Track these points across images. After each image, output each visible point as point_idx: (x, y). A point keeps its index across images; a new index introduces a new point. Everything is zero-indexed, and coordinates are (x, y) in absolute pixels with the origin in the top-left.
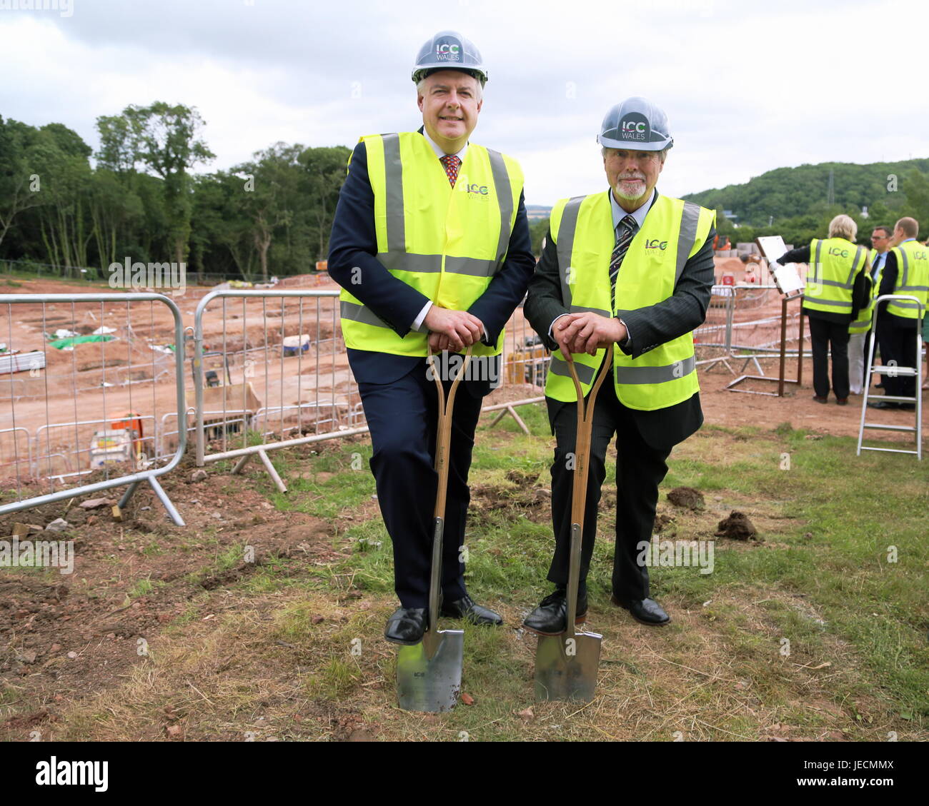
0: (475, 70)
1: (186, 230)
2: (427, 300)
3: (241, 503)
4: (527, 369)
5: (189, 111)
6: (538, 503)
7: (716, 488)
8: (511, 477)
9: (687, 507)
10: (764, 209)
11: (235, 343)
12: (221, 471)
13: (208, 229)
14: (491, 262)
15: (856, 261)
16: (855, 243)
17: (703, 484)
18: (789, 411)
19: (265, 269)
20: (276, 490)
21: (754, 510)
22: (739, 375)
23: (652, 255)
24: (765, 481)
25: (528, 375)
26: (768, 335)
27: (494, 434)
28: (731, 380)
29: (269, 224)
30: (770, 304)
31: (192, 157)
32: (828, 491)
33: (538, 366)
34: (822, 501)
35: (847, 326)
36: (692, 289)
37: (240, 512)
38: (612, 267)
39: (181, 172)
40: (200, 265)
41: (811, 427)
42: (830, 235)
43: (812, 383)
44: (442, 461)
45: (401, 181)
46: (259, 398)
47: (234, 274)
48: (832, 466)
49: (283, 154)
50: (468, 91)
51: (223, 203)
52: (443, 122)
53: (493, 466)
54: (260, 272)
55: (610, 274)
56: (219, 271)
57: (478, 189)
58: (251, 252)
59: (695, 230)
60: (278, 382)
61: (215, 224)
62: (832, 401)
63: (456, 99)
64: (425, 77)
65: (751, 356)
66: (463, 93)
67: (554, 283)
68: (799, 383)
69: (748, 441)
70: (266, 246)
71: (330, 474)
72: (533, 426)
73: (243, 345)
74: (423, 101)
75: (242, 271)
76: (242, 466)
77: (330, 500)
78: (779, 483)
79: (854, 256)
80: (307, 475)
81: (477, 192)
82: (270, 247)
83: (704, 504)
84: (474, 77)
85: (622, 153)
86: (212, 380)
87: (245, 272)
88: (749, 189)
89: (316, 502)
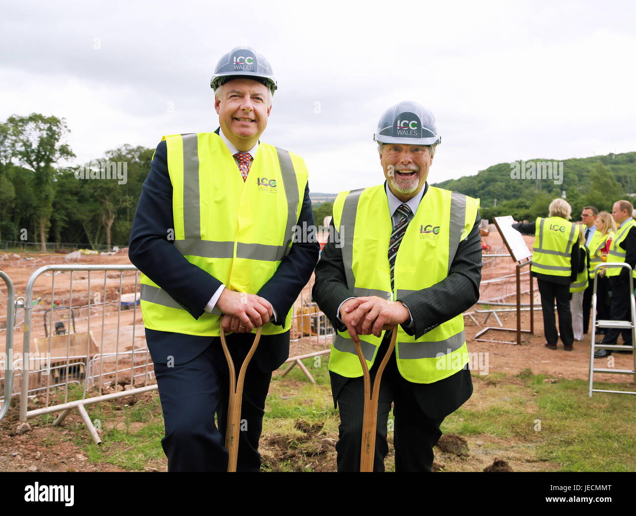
0: (267, 79)
1: (48, 210)
2: (220, 283)
3: (58, 455)
4: (312, 320)
5: (59, 121)
6: (323, 453)
7: (476, 433)
8: (299, 426)
9: (454, 453)
10: (489, 194)
11: (82, 299)
12: (44, 424)
13: (66, 209)
14: (279, 247)
15: (572, 235)
16: (570, 220)
17: (465, 430)
18: (527, 357)
19: (109, 240)
20: (91, 441)
21: (511, 454)
22: (483, 327)
23: (427, 240)
24: (517, 424)
25: (313, 325)
26: (498, 290)
27: (285, 384)
28: (477, 331)
29: (114, 206)
30: (498, 266)
31: (57, 155)
32: (572, 433)
33: (321, 317)
34: (569, 443)
35: (568, 287)
36: (466, 270)
37: (55, 464)
38: (390, 250)
39: (47, 166)
40: (59, 236)
41: (547, 372)
42: (550, 215)
43: (543, 333)
44: (232, 438)
45: (197, 175)
46: (97, 345)
47: (85, 244)
48: (571, 408)
49: (127, 154)
50: (260, 96)
51: (79, 190)
52: (237, 122)
53: (285, 415)
54: (105, 243)
55: (389, 257)
56: (73, 242)
57: (267, 182)
58: (99, 227)
59: (464, 216)
60: (115, 331)
61: (73, 205)
62: (560, 348)
63: (249, 103)
64: (223, 84)
65: (491, 311)
66: (256, 98)
67: (338, 268)
68: (532, 333)
69: (498, 386)
70: (110, 223)
71: (141, 424)
72: (318, 376)
73: (88, 301)
74: (220, 104)
75: (91, 242)
76: (63, 418)
77: (140, 451)
78: (529, 426)
79: (570, 231)
80: (121, 426)
81: (266, 185)
82: (114, 223)
83: (468, 450)
84: (266, 86)
85: (397, 148)
86: (60, 329)
87: (94, 243)
88: (478, 179)
89: (124, 453)
